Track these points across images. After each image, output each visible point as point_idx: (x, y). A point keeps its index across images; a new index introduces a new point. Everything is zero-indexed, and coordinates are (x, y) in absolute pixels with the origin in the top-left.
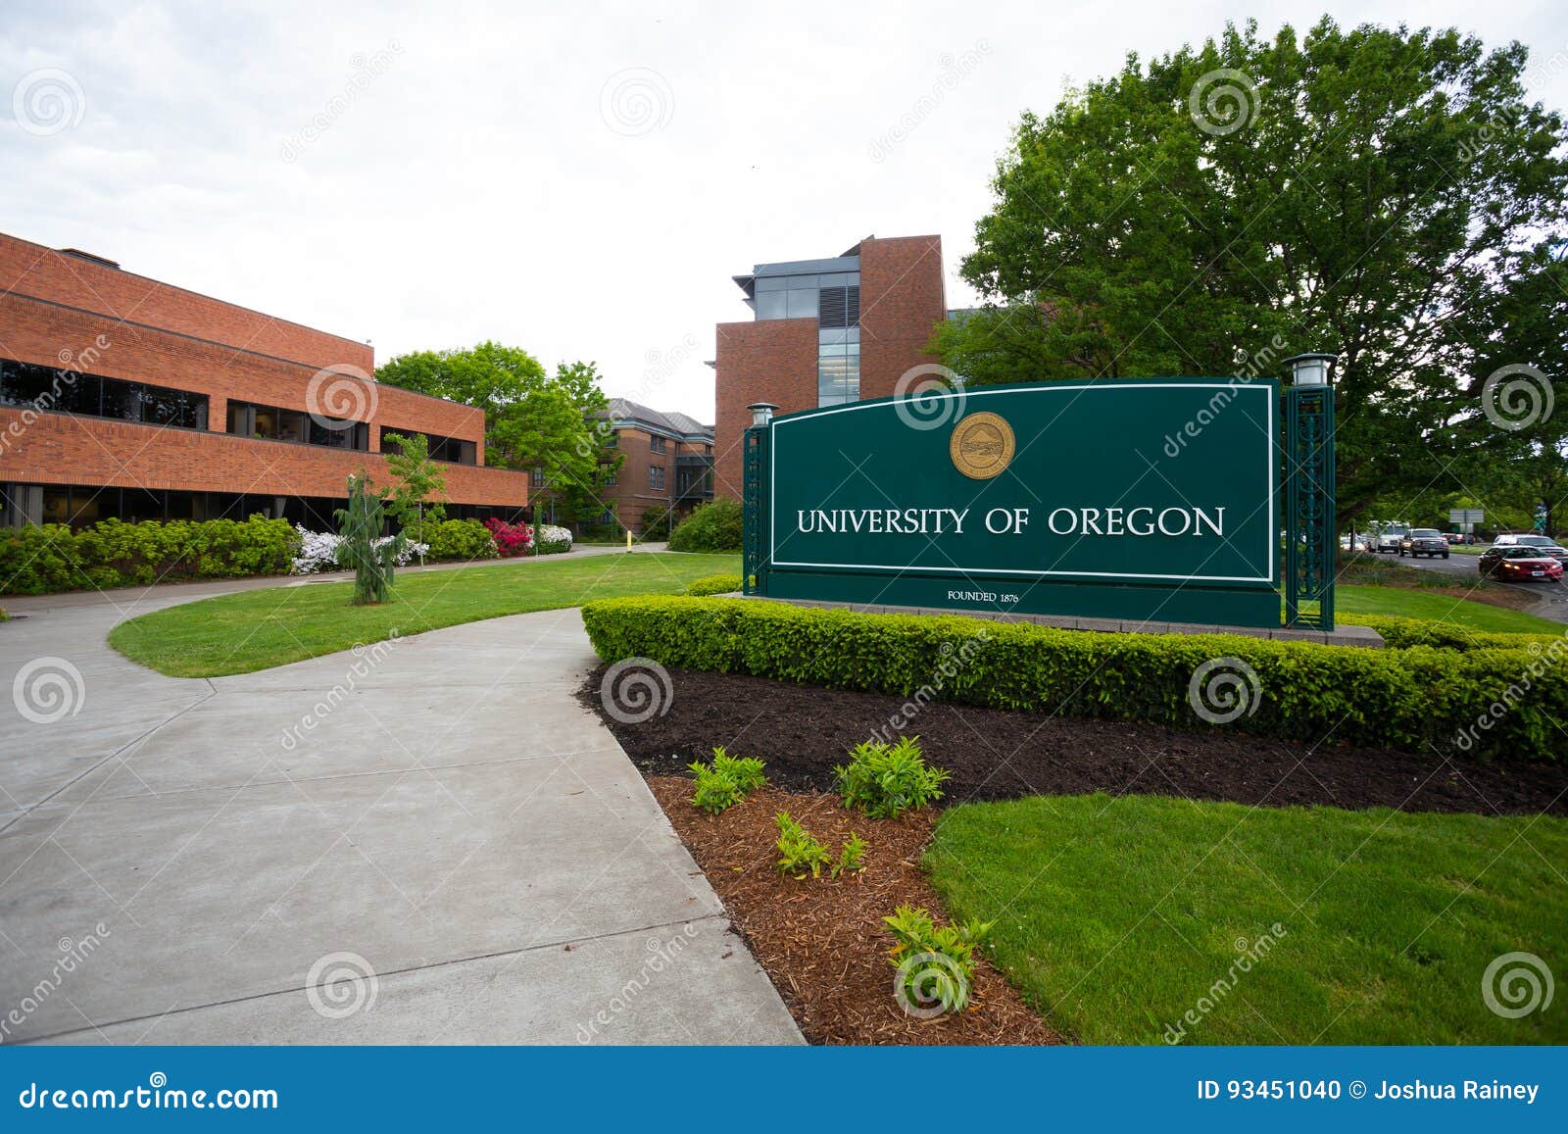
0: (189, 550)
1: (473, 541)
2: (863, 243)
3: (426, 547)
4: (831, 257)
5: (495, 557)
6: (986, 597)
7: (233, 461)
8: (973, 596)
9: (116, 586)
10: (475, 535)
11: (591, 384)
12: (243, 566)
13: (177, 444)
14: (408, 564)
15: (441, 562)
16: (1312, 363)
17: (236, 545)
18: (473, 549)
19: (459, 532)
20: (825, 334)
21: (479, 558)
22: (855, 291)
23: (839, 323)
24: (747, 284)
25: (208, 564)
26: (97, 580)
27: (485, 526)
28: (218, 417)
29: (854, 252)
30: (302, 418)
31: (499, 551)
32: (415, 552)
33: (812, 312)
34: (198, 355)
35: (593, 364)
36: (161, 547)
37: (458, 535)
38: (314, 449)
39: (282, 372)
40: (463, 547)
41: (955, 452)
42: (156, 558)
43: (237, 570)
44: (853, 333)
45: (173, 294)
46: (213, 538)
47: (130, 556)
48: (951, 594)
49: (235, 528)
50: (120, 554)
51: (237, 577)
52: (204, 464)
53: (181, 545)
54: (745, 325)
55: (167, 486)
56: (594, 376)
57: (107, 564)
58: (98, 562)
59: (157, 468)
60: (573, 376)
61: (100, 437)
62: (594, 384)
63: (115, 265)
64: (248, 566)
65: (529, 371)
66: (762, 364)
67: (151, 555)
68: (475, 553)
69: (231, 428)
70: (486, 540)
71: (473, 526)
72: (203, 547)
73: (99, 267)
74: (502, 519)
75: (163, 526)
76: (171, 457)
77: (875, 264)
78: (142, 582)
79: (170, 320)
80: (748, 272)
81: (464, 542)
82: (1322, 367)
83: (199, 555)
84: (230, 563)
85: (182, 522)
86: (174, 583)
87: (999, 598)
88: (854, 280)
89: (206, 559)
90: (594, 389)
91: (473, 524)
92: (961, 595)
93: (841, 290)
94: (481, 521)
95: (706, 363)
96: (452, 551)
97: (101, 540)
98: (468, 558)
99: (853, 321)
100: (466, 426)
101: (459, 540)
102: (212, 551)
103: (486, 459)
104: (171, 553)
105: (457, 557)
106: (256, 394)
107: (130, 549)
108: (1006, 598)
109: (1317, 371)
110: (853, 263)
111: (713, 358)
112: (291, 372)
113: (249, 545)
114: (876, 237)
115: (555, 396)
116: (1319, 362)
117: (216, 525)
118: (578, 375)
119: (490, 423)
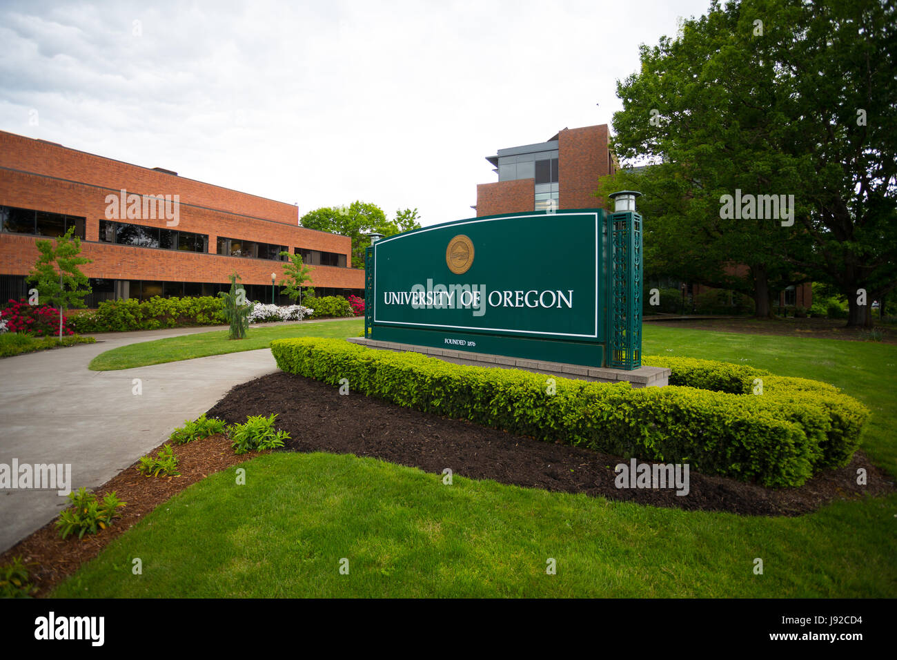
0: (192, 311)
1: (339, 307)
2: (560, 132)
3: (312, 311)
4: (542, 142)
5: (351, 316)
6: (461, 342)
7: (215, 267)
8: (455, 342)
9: (158, 328)
10: (340, 304)
11: (414, 221)
12: (218, 320)
13: (189, 259)
14: (303, 319)
15: (320, 319)
16: (622, 197)
17: (214, 309)
18: (339, 311)
19: (331, 302)
20: (539, 188)
21: (342, 316)
22: (556, 161)
23: (547, 181)
24: (494, 160)
25: (200, 318)
26: (149, 326)
27: (347, 299)
28: (212, 246)
29: (555, 138)
30: (254, 245)
31: (354, 313)
32: (306, 313)
33: (531, 175)
34: (203, 215)
35: (416, 210)
36: (178, 310)
37: (330, 304)
38: (259, 261)
39: (244, 222)
40: (332, 310)
41: (448, 258)
42: (176, 315)
43: (215, 321)
44: (556, 186)
45: (201, 186)
46: (203, 305)
47: (164, 314)
48: (446, 341)
49: (214, 300)
50: (159, 313)
51: (215, 325)
52: (202, 269)
53: (188, 309)
54: (493, 184)
55: (184, 280)
56: (416, 216)
57: (154, 318)
58: (150, 317)
59: (180, 272)
60: (404, 217)
61: (154, 257)
62: (416, 221)
63: (175, 174)
64: (220, 320)
65: (375, 216)
66: (503, 206)
67: (173, 314)
68: (340, 314)
69: (219, 251)
70: (347, 307)
71: (338, 299)
72: (198, 310)
73: (168, 175)
74: (357, 296)
75: (180, 300)
76: (186, 266)
77: (567, 144)
78: (170, 326)
79: (199, 199)
80: (495, 154)
81: (333, 308)
82: (629, 199)
83: (196, 314)
84: (211, 318)
85: (189, 298)
86: (184, 327)
87: (467, 343)
88: (555, 155)
89: (199, 316)
90: (417, 224)
91: (339, 298)
92: (450, 341)
93: (548, 161)
94: (345, 297)
95: (472, 207)
96: (327, 313)
97: (151, 306)
98: (337, 317)
99: (555, 180)
100: (341, 246)
101: (331, 307)
102: (203, 312)
103: (352, 264)
104: (183, 313)
105: (331, 316)
106: (231, 233)
107: (164, 311)
108: (470, 344)
109: (625, 202)
110: (555, 145)
111: (475, 204)
112: (249, 222)
113: (221, 309)
114: (569, 128)
115: (390, 229)
116: (626, 197)
117: (204, 299)
118: (407, 216)
119: (355, 245)
